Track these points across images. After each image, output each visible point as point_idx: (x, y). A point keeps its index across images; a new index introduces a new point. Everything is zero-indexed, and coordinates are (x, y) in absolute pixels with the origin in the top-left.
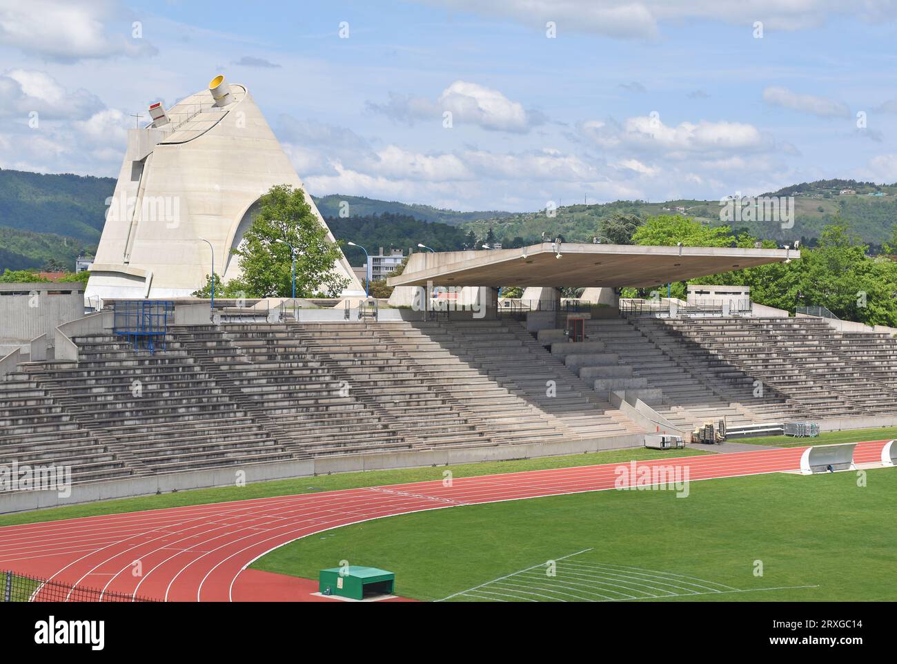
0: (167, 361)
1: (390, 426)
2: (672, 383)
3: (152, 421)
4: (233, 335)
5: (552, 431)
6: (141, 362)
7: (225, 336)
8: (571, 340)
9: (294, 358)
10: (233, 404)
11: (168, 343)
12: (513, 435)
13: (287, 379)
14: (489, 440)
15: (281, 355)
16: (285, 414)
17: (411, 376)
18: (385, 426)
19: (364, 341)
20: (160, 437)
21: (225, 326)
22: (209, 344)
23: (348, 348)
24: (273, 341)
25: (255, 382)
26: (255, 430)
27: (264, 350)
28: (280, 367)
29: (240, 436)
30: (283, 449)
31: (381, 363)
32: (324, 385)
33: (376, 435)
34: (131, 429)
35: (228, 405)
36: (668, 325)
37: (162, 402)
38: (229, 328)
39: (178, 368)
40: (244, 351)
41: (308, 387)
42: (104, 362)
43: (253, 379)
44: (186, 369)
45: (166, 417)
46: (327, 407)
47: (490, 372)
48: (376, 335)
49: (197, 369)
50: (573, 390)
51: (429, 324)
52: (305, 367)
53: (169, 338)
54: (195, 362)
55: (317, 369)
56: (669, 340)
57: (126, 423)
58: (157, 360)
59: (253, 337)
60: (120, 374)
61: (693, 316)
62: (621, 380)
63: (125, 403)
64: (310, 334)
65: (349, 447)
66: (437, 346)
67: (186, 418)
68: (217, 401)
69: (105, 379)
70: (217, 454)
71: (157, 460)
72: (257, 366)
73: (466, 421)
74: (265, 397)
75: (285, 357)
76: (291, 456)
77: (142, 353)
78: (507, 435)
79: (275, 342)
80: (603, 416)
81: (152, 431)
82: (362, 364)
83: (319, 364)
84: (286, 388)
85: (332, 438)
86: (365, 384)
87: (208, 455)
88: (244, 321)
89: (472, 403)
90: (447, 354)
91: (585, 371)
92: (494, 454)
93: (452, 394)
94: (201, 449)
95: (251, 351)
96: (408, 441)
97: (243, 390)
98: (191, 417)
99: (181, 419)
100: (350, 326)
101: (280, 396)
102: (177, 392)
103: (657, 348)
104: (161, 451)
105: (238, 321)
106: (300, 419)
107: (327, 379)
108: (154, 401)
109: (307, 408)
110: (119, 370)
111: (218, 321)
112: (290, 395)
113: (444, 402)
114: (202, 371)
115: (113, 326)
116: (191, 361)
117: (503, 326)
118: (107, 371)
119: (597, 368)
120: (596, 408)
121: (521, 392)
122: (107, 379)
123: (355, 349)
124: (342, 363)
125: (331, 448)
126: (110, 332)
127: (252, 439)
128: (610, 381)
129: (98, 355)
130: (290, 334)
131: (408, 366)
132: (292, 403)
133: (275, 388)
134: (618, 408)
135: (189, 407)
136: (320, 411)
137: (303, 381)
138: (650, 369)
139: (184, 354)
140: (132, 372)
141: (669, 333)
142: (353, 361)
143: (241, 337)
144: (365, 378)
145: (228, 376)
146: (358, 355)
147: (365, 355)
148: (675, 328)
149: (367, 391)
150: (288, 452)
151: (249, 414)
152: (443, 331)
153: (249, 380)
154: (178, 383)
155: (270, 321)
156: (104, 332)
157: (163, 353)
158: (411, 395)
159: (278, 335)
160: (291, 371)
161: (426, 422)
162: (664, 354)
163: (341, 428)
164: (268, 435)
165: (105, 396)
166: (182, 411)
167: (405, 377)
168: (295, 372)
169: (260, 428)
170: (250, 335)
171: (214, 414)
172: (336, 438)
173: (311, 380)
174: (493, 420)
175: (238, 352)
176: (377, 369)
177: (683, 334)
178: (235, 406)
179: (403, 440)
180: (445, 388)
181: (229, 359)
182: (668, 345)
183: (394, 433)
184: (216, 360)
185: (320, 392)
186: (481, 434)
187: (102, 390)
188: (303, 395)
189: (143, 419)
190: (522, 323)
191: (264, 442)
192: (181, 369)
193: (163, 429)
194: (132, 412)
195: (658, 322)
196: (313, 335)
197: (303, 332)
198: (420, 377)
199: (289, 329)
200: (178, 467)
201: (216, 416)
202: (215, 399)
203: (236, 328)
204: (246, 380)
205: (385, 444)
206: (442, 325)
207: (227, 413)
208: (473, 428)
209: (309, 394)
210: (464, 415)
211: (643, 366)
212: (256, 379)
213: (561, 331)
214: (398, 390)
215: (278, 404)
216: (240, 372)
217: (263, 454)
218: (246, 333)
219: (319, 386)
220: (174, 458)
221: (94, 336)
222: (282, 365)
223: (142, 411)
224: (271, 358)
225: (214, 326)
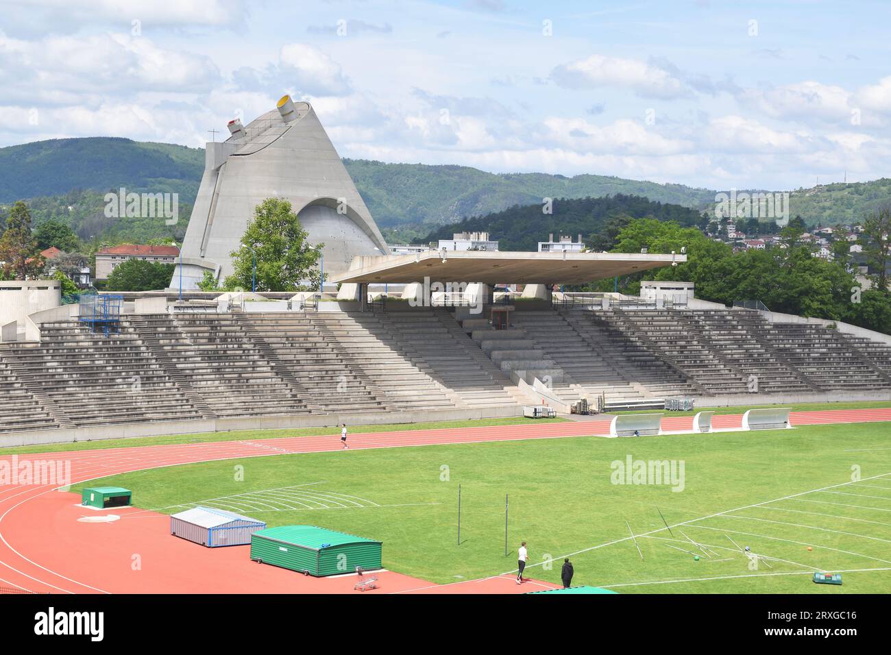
0: (118, 342)
1: (298, 396)
2: (580, 365)
3: (90, 388)
4: (183, 323)
5: (448, 402)
6: (96, 342)
7: (175, 323)
8: (494, 328)
9: (231, 341)
10: (165, 377)
11: (124, 328)
12: (409, 404)
13: (220, 358)
14: (384, 408)
15: (221, 338)
16: (208, 384)
17: (334, 357)
18: (295, 396)
19: (299, 327)
20: (93, 400)
21: (177, 315)
22: (159, 329)
23: (283, 333)
24: (216, 327)
25: (190, 359)
26: (178, 397)
27: (207, 335)
28: (217, 348)
29: (162, 401)
30: (196, 412)
31: (309, 345)
32: (251, 363)
33: (283, 402)
34: (69, 394)
35: (162, 377)
36: (598, 316)
37: (103, 374)
38: (180, 317)
39: (126, 348)
40: (189, 335)
41: (236, 364)
42: (63, 343)
43: (189, 357)
44: (134, 349)
45: (102, 386)
46: (247, 380)
47: (408, 354)
48: (312, 323)
49: (143, 349)
50: (482, 369)
51: (366, 314)
52: (240, 348)
53: (126, 324)
54: (143, 343)
55: (249, 350)
56: (593, 329)
57: (67, 389)
58: (109, 341)
59: (200, 324)
60: (75, 352)
61: (625, 308)
62: (528, 362)
63: (71, 374)
64: (252, 322)
65: (256, 411)
66: (366, 332)
67: (121, 386)
68: (153, 374)
69: (59, 356)
70: (137, 414)
71: (84, 418)
72: (196, 347)
73: (370, 393)
74: (196, 371)
75: (224, 340)
76: (201, 417)
77: (97, 336)
78: (404, 404)
79: (219, 328)
80: (502, 391)
81: (88, 397)
82: (292, 346)
83: (253, 345)
84: (217, 364)
85: (243, 404)
86: (288, 362)
87: (128, 415)
88: (196, 311)
89: (383, 378)
90: (374, 339)
91: (495, 354)
92: (381, 419)
93: (365, 372)
94: (125, 410)
95: (195, 335)
96: (309, 408)
97: (177, 366)
98: (125, 386)
99: (116, 387)
100: (290, 316)
101: (209, 370)
102: (119, 366)
103: (578, 335)
104: (89, 411)
105: (190, 311)
106: (221, 389)
107: (256, 357)
108: (97, 373)
109: (230, 380)
110: (74, 349)
111: (172, 311)
112: (218, 370)
113: (355, 377)
114: (147, 350)
115: (78, 315)
116: (140, 342)
117: (434, 316)
118: (63, 349)
119: (508, 352)
120: (496, 384)
121: (431, 370)
122: (62, 356)
123: (289, 334)
124: (273, 345)
125: (239, 412)
126: (76, 319)
127: (174, 403)
128: (516, 362)
129: (60, 337)
130: (234, 322)
131: (333, 349)
132: (217, 376)
133: (207, 364)
134: (516, 384)
135: (125, 378)
136: (240, 383)
137: (234, 359)
138: (563, 353)
139: (136, 337)
140: (85, 350)
141: (595, 323)
142: (284, 343)
143: (189, 323)
144: (291, 357)
145: (169, 354)
146: (290, 339)
147: (297, 339)
148: (603, 319)
149: (289, 368)
150: (200, 413)
151: (176, 384)
152: (376, 320)
153: (185, 358)
154: (122, 360)
155: (219, 311)
156: (71, 319)
157: (117, 336)
158: (327, 371)
159: (223, 323)
160: (225, 351)
161: (332, 393)
162: (583, 340)
163: (253, 396)
164: (187, 400)
165: (56, 368)
166: (119, 381)
167: (327, 357)
168: (228, 352)
169: (183, 395)
170: (198, 322)
171: (147, 383)
172: (247, 404)
173: (241, 358)
174: (395, 392)
175: (183, 335)
176: (304, 350)
177: (610, 324)
178: (167, 378)
179: (305, 406)
180: (360, 366)
181: (173, 341)
182: (590, 332)
183: (300, 401)
184: (161, 342)
185: (245, 368)
186: (379, 403)
187: (55, 364)
188: (230, 370)
189: (82, 387)
190: (452, 313)
191: (182, 406)
192: (128, 349)
193: (98, 394)
194: (75, 381)
195: (588, 313)
196: (255, 323)
197: (247, 320)
198: (341, 357)
199: (235, 318)
200: (100, 423)
201: (147, 385)
202: (151, 372)
203: (187, 317)
204: (182, 358)
205: (289, 409)
206: (376, 316)
207: (158, 383)
208: (374, 398)
209: (235, 370)
210: (368, 388)
211: (558, 350)
212: (192, 357)
213: (486, 320)
214: (317, 367)
215: (205, 377)
216: (179, 352)
217: (179, 415)
218: (194, 321)
219: (246, 363)
220: (98, 417)
221: (60, 322)
222: (219, 346)
223: (84, 380)
224: (211, 340)
225: (167, 315)
